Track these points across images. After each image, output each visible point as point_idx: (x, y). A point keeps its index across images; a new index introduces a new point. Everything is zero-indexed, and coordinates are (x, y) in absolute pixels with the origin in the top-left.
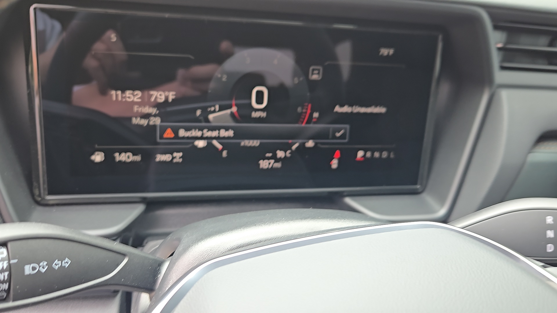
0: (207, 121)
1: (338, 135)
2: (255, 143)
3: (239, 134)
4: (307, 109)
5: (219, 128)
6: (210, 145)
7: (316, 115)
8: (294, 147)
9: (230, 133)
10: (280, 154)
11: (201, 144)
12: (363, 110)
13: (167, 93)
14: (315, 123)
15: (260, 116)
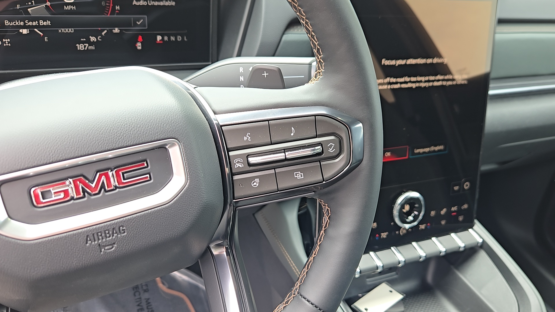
0: (28, 13)
1: (139, 23)
2: (71, 30)
3: (56, 24)
4: (110, 3)
5: (37, 19)
6: (32, 32)
7: (118, 8)
8: (103, 33)
9: (49, 23)
10: (93, 39)
11: (25, 31)
12: (156, 3)
14: (118, 14)
15: (71, 9)
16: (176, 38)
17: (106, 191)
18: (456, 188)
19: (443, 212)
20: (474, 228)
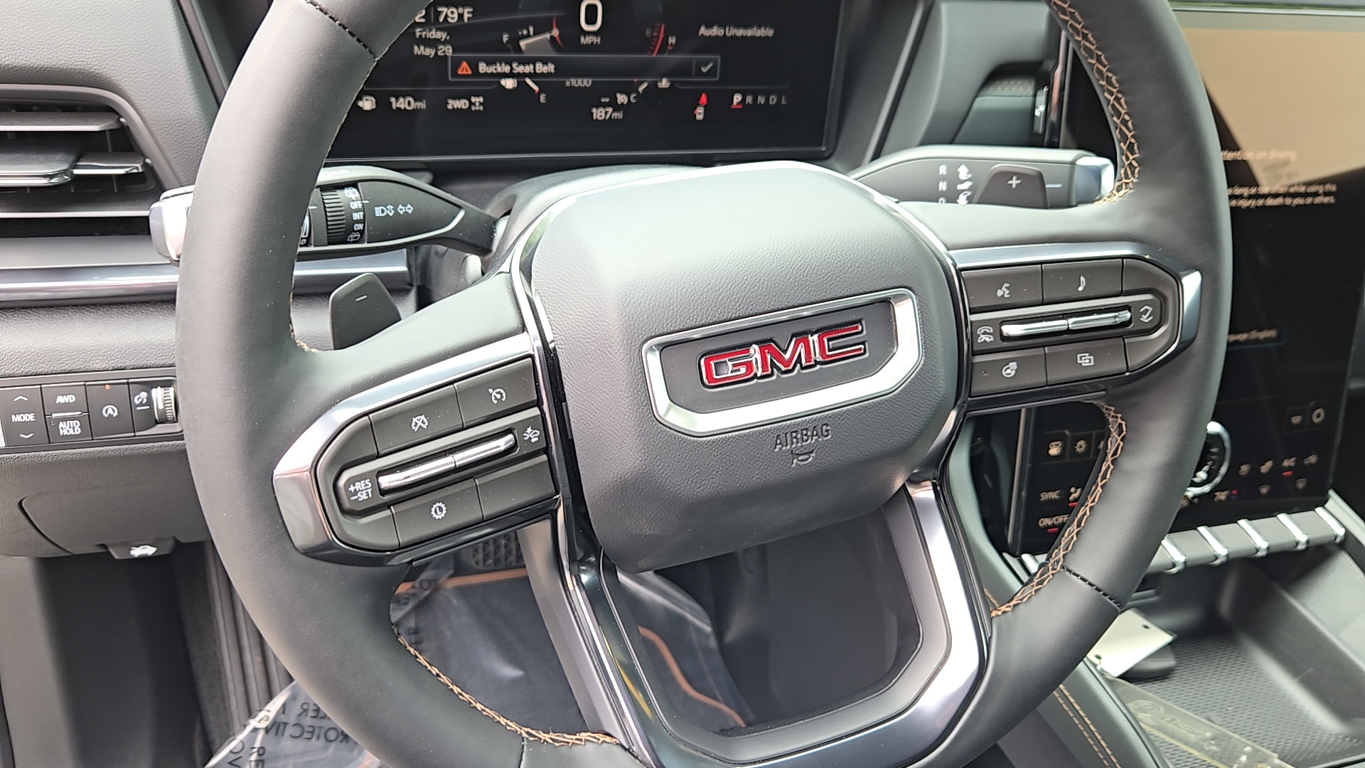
0: (519, 50)
1: (704, 70)
2: (586, 82)
3: (564, 70)
4: (659, 32)
5: (533, 61)
6: (522, 86)
7: (672, 40)
8: (641, 89)
9: (551, 68)
10: (622, 99)
11: (509, 84)
12: (740, 32)
13: (461, 10)
14: (671, 52)
15: (592, 43)
16: (767, 100)
17: (803, 368)
18: (1296, 420)
19: (1265, 468)
20: (1327, 505)
